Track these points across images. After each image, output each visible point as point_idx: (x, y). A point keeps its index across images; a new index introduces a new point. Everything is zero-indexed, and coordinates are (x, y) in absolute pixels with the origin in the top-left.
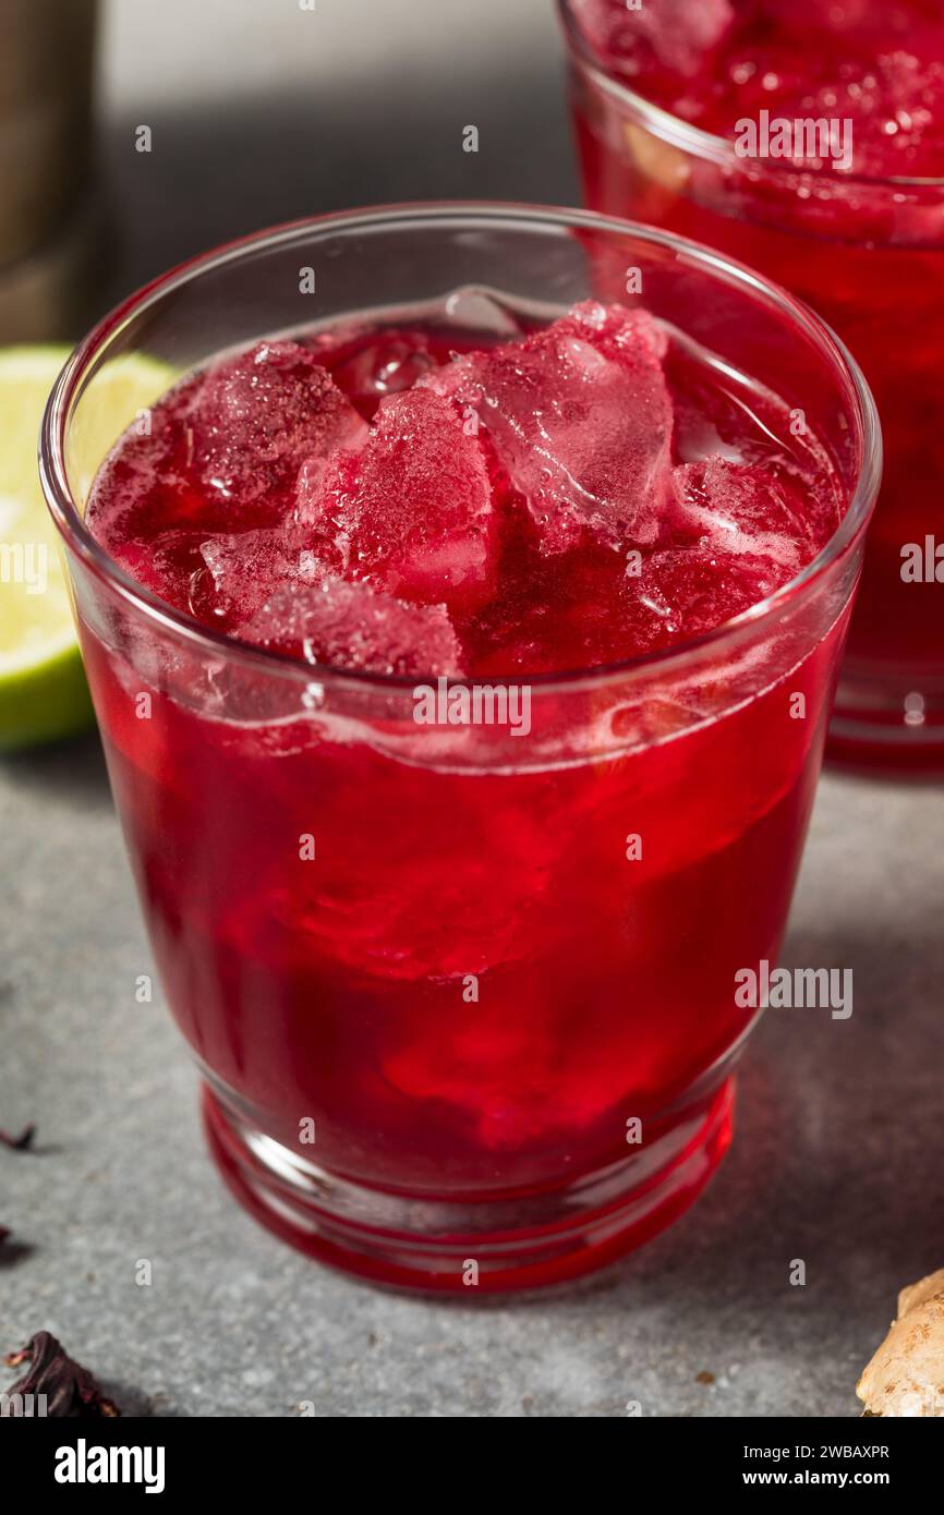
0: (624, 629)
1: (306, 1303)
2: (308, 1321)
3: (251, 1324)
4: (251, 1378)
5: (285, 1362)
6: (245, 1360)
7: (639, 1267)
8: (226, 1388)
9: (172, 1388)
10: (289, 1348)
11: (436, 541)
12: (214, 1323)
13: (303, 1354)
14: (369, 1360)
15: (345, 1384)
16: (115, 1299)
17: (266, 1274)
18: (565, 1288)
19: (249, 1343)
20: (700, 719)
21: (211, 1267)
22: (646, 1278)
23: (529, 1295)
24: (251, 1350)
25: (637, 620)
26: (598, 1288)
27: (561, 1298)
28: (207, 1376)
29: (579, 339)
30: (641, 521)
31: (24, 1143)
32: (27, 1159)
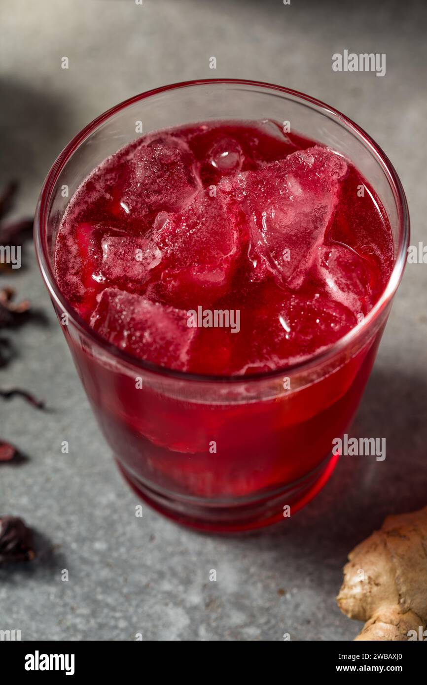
3: (105, 519)
4: (97, 545)
5: (113, 541)
6: (98, 535)
8: (86, 548)
9: (64, 541)
10: (117, 535)
12: (91, 515)
13: (122, 539)
14: (148, 549)
16: (55, 493)
17: (118, 496)
28: (81, 540)
29: (296, 175)
30: (294, 278)
31: (41, 405)
32: (39, 413)
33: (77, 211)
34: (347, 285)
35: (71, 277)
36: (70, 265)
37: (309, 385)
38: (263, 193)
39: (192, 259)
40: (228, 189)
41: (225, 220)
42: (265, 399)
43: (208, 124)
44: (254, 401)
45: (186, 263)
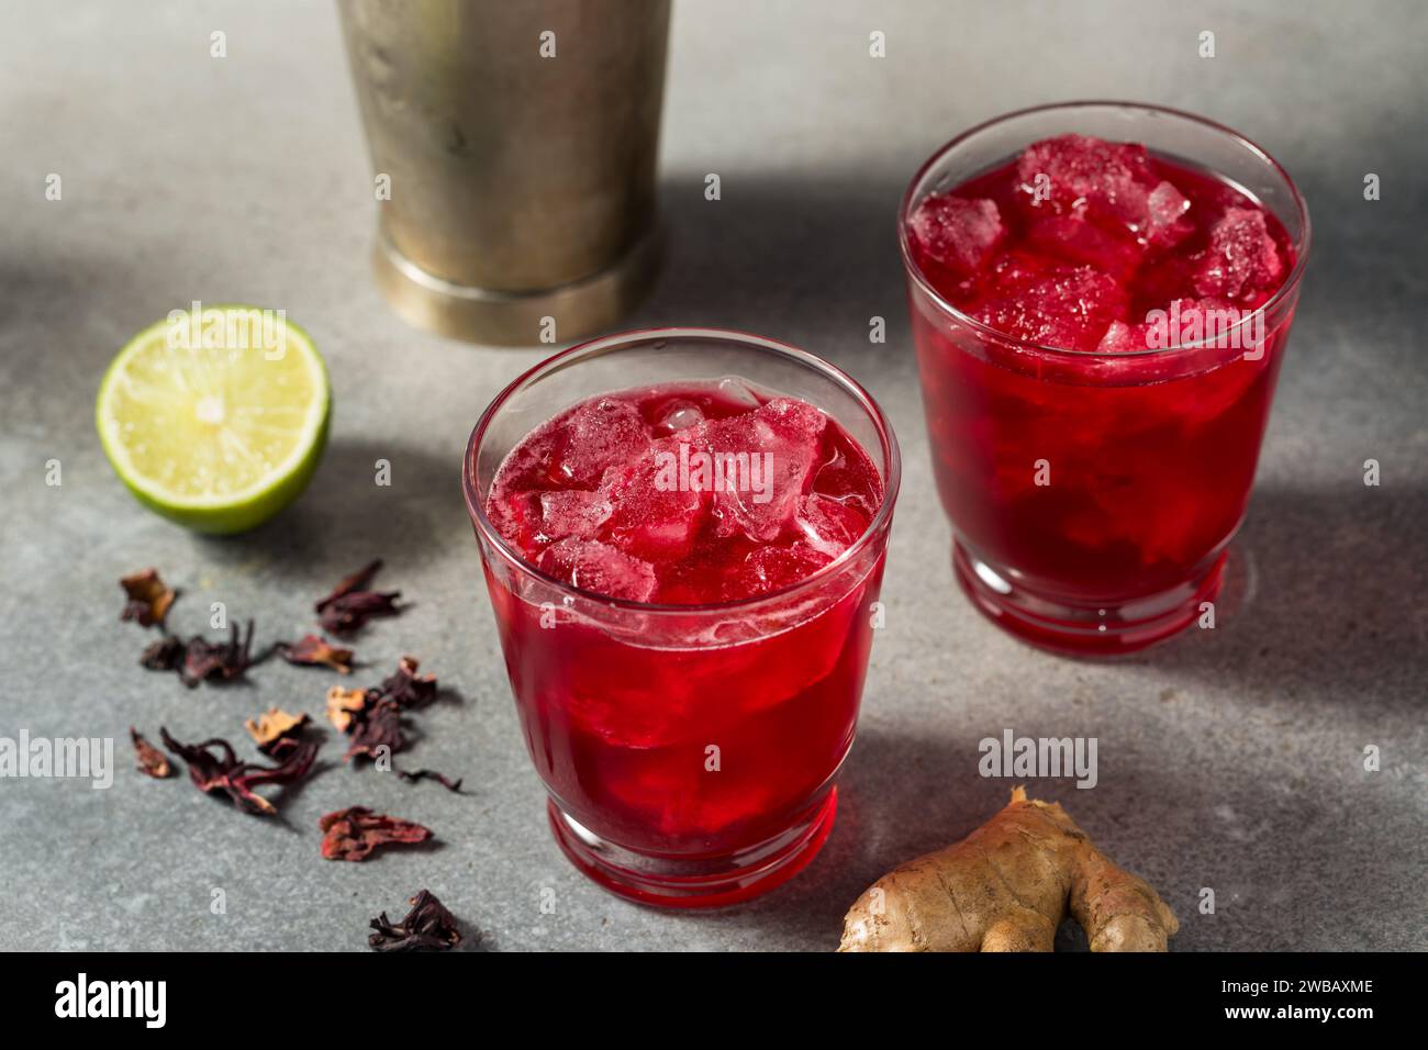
0: (742, 582)
1: (576, 897)
2: (574, 907)
4: (536, 931)
5: (556, 925)
6: (536, 921)
7: (755, 905)
8: (522, 934)
9: (495, 929)
10: (560, 919)
11: (659, 522)
12: (526, 899)
13: (566, 923)
14: (599, 932)
15: (583, 942)
16: (479, 878)
17: (560, 878)
20: (760, 635)
21: (534, 869)
22: (756, 912)
23: (692, 911)
25: (749, 579)
26: (730, 913)
27: (709, 916)
28: (514, 926)
29: (766, 420)
30: (768, 527)
31: (456, 788)
32: (456, 796)
33: (509, 477)
34: (830, 532)
37: (788, 630)
38: (729, 439)
39: (649, 511)
40: (687, 440)
42: (737, 644)
43: (658, 388)
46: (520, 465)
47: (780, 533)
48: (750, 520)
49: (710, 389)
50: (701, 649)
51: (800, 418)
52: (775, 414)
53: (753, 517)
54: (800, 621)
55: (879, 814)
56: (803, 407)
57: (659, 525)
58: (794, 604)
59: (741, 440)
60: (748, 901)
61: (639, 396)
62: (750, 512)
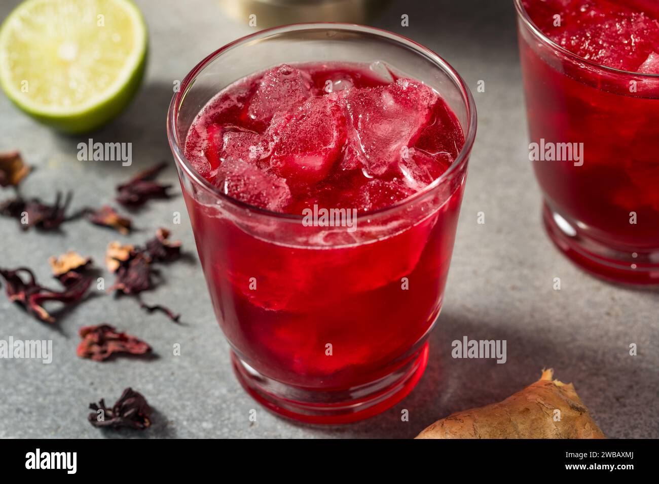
1: (237, 404)
2: (234, 411)
3: (215, 406)
4: (205, 425)
5: (219, 423)
6: (206, 418)
7: (356, 427)
8: (195, 426)
9: (177, 419)
10: (223, 419)
12: (204, 402)
13: (226, 422)
14: (247, 431)
16: (176, 384)
17: (230, 391)
18: (327, 427)
19: (211, 413)
21: (214, 382)
23: (313, 425)
24: (210, 415)
25: (358, 201)
28: (191, 419)
29: (391, 92)
30: (378, 166)
31: (176, 319)
32: (175, 325)
33: (212, 112)
34: (420, 177)
35: (197, 152)
36: (199, 145)
37: (374, 241)
38: (362, 102)
39: (297, 145)
40: (335, 99)
41: (327, 116)
42: (338, 247)
43: (328, 64)
44: (327, 248)
45: (291, 148)
46: (222, 105)
47: (386, 171)
48: (367, 160)
49: (363, 68)
50: (309, 248)
51: (417, 93)
52: (399, 89)
53: (368, 157)
54: (385, 235)
55: (455, 374)
56: (420, 86)
57: (302, 156)
58: (385, 222)
59: (371, 104)
60: (352, 422)
61: (314, 68)
62: (367, 153)
